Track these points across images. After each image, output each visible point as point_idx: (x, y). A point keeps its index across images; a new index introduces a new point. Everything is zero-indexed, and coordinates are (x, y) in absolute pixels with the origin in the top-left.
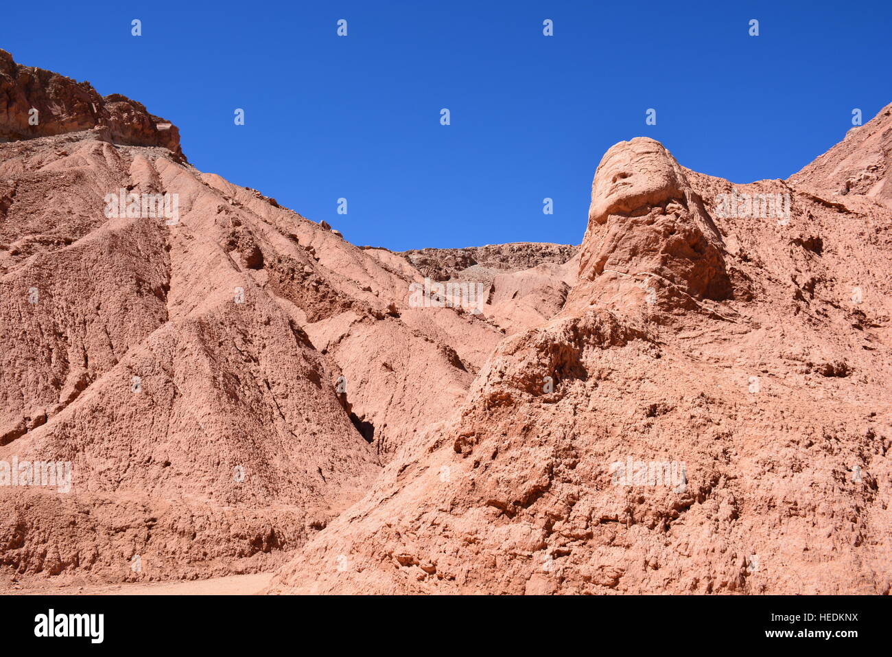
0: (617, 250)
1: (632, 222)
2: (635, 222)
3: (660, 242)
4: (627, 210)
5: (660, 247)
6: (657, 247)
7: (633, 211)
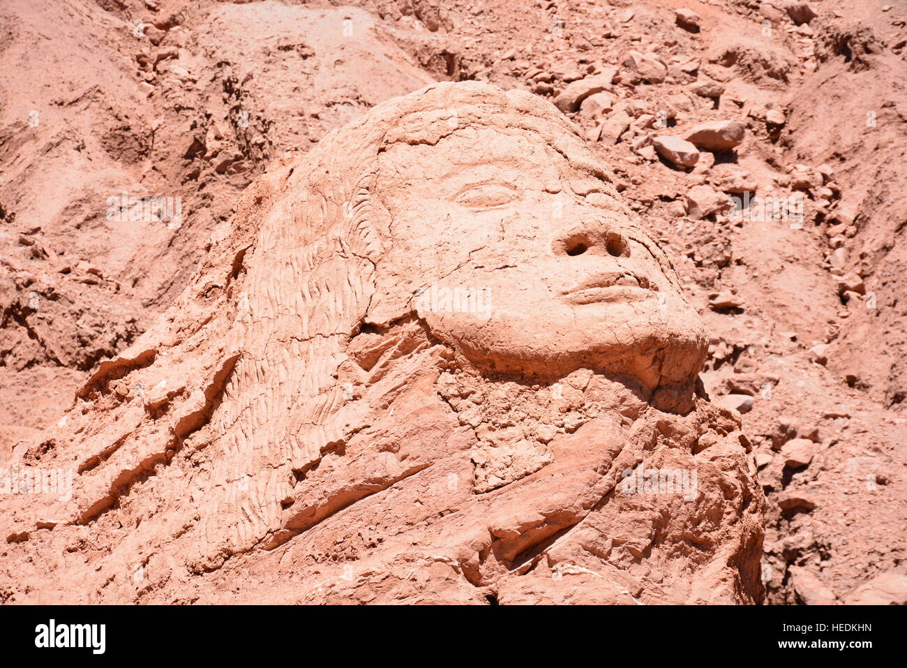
3: (724, 522)
4: (651, 378)
5: (719, 542)
6: (714, 535)
7: (659, 387)
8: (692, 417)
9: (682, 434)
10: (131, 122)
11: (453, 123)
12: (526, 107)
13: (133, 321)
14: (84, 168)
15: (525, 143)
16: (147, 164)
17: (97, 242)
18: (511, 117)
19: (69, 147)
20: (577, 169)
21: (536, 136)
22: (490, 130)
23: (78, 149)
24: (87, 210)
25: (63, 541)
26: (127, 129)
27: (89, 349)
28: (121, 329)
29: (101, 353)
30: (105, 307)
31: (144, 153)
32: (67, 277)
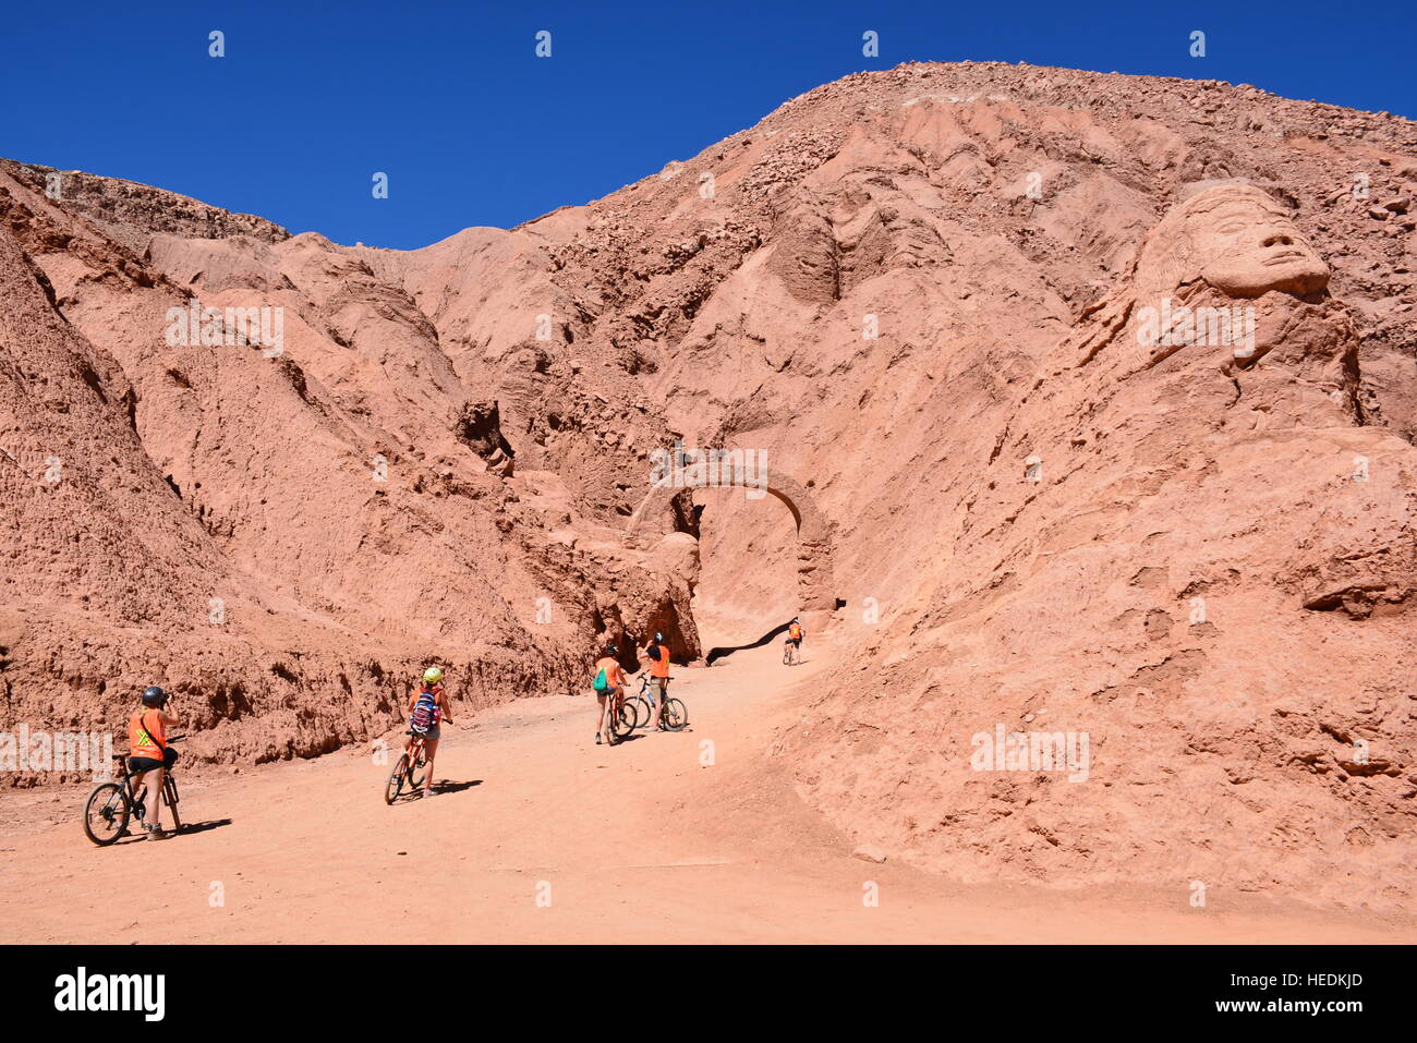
0: (1286, 343)
2: (1310, 311)
9: (1317, 312)
11: (1217, 202)
15: (1248, 206)
21: (1253, 203)
22: (1233, 203)
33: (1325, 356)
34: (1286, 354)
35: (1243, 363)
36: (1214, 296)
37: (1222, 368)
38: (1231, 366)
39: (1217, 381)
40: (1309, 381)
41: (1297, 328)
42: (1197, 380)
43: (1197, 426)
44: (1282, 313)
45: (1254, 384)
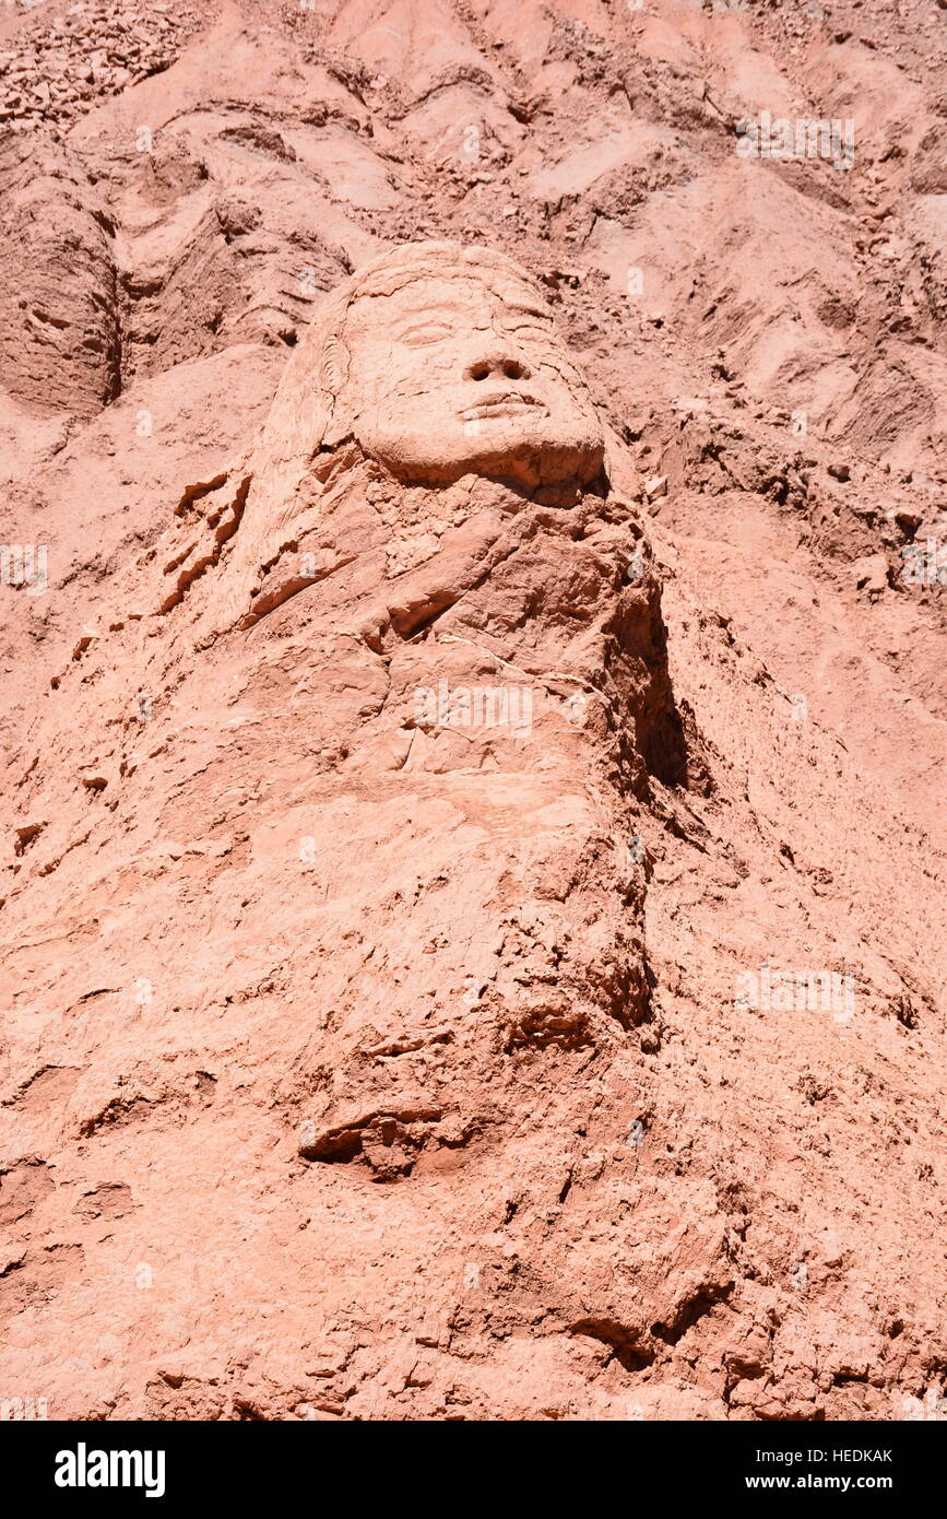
0: (490, 587)
1: (538, 517)
2: (545, 521)
3: (601, 596)
4: (531, 478)
5: (596, 612)
6: (590, 608)
7: (541, 486)
8: (577, 510)
9: (562, 524)
10: (840, 295)
11: (406, 278)
12: (477, 260)
13: (800, 453)
14: (798, 335)
15: (466, 291)
16: (854, 328)
17: (804, 393)
18: (462, 269)
19: (787, 318)
20: (511, 308)
21: (479, 284)
22: (438, 281)
23: (794, 319)
24: (797, 367)
25: (146, 628)
26: (838, 301)
27: (765, 477)
28: (790, 460)
29: (775, 479)
30: (781, 443)
31: (851, 319)
32: (759, 421)
33: (572, 616)
34: (488, 610)
35: (406, 628)
36: (372, 478)
37: (366, 635)
38: (383, 631)
39: (348, 662)
40: (529, 671)
41: (512, 557)
42: (315, 658)
43: (290, 758)
44: (485, 523)
45: (415, 671)
